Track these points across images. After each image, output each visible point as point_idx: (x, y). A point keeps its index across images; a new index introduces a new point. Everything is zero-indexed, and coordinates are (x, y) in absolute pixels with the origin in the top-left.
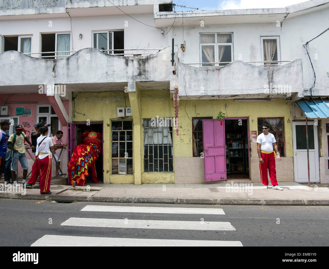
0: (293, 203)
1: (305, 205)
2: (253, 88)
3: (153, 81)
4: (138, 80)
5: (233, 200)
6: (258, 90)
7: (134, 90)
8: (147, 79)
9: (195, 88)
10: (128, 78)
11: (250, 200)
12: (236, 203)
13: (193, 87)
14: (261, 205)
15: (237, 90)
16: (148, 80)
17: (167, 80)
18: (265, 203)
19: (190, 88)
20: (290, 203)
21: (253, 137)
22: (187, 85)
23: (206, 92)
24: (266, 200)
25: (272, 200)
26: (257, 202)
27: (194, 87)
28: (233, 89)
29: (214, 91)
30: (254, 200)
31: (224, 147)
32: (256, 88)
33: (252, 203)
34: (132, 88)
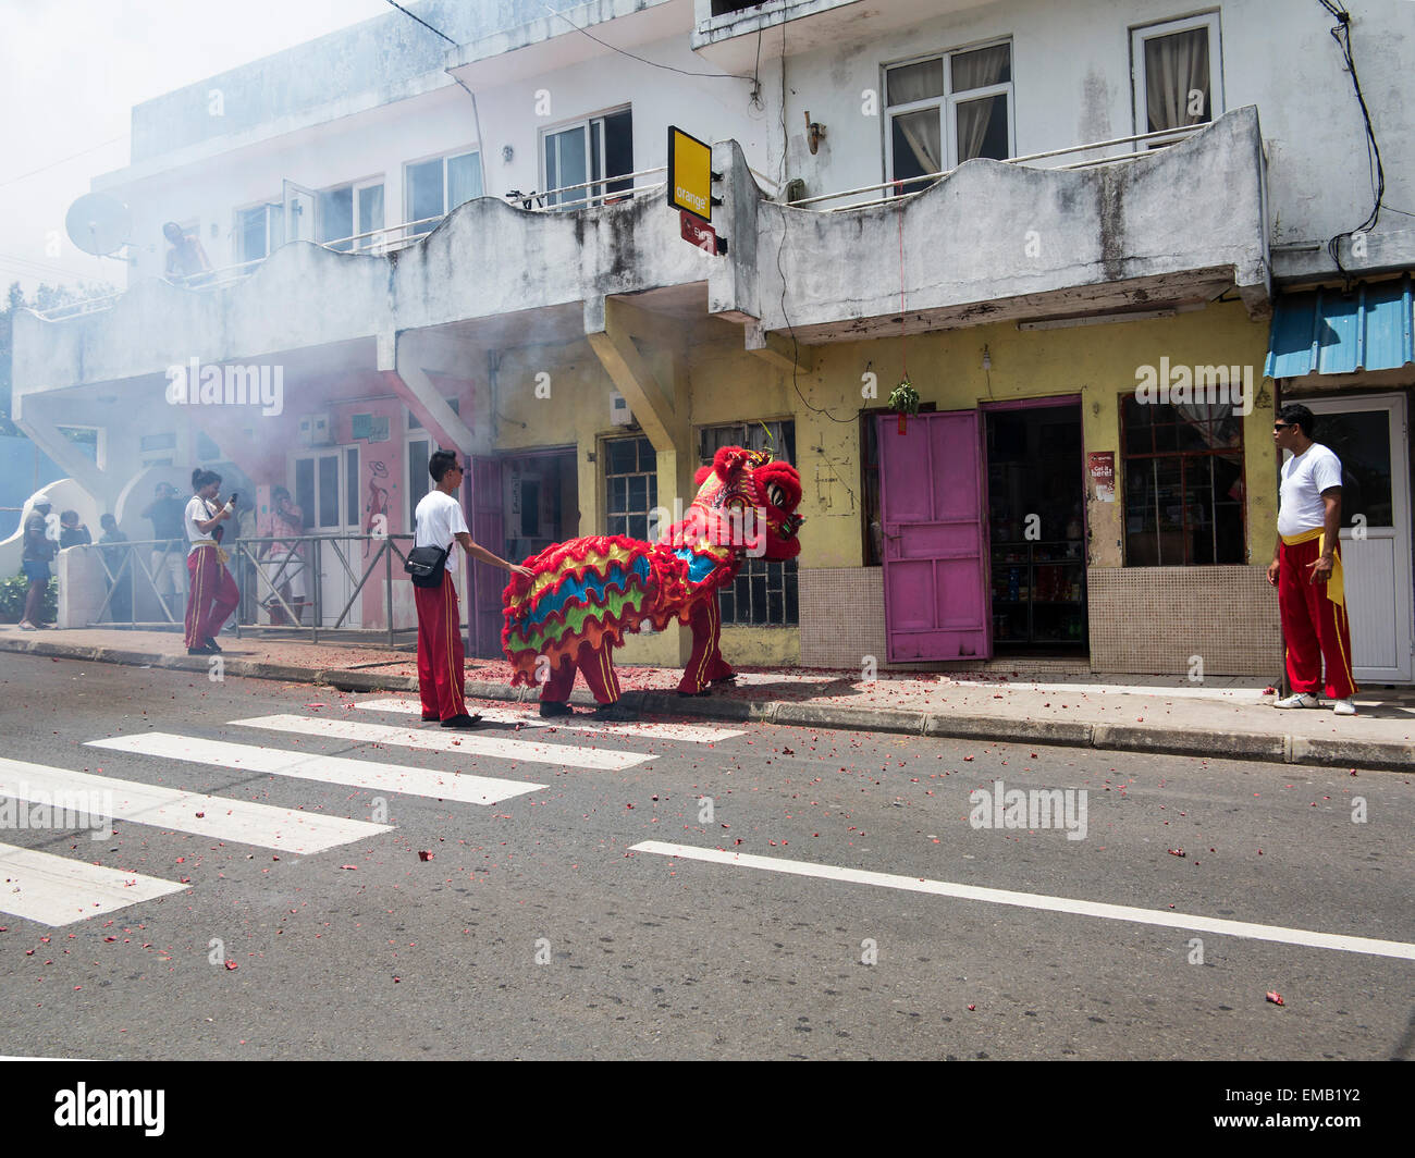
0: (1045, 734)
1: (1093, 746)
2: (1034, 268)
3: (656, 287)
4: (613, 290)
5: (822, 709)
6: (1056, 273)
7: (602, 327)
8: (640, 280)
9: (817, 295)
10: (584, 285)
11: (882, 714)
12: (828, 719)
13: (809, 292)
14: (916, 732)
15: (972, 284)
16: (643, 287)
17: (700, 278)
18: (932, 725)
19: (802, 295)
20: (1031, 733)
21: (1098, 479)
22: (792, 288)
23: (857, 305)
24: (942, 717)
25: (963, 719)
26: (904, 721)
27: (816, 291)
28: (955, 281)
29: (886, 299)
30: (896, 714)
31: (977, 523)
32: (1047, 268)
33: (885, 725)
34: (597, 319)
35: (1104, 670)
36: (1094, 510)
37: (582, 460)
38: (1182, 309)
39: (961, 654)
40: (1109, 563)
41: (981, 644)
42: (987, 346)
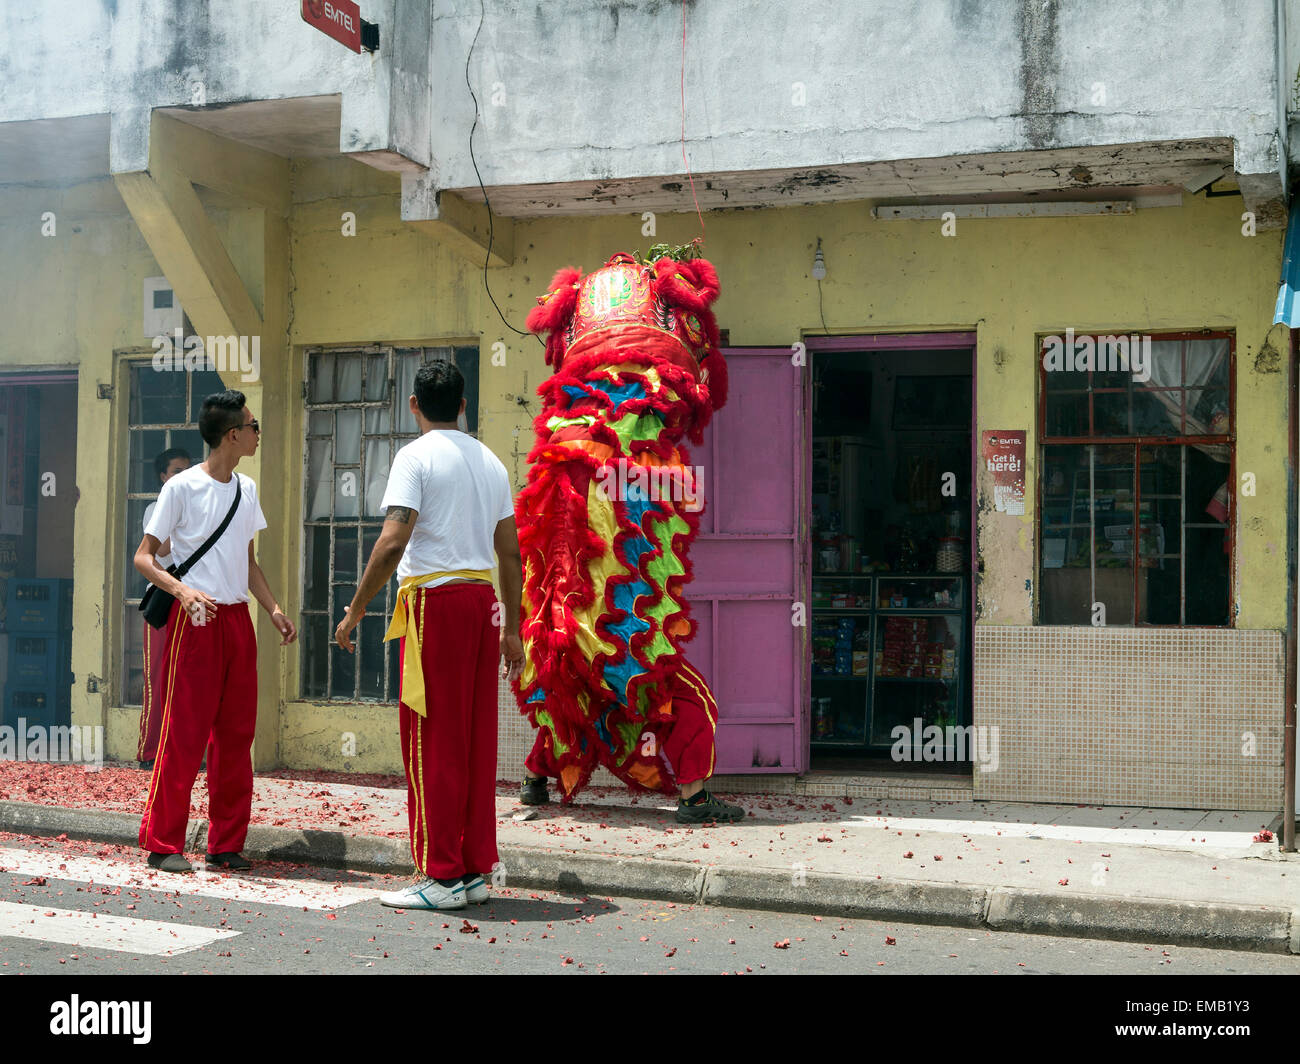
0: (906, 904)
1: (986, 925)
2: (909, 117)
3: (247, 100)
4: (165, 100)
5: (523, 854)
6: (946, 128)
7: (143, 163)
8: (217, 86)
9: (533, 134)
10: (114, 86)
11: (629, 865)
12: (534, 873)
13: (520, 126)
14: (688, 898)
15: (805, 135)
16: (222, 97)
17: (326, 88)
18: (716, 888)
19: (505, 132)
20: (883, 903)
21: (998, 475)
22: (488, 119)
23: (603, 156)
24: (732, 873)
25: (769, 877)
26: (669, 879)
27: (532, 127)
28: (775, 127)
29: (654, 151)
30: (652, 867)
31: (792, 540)
32: (931, 117)
33: (634, 885)
34: (134, 147)
35: (995, 796)
36: (989, 529)
37: (87, 395)
38: (1146, 201)
39: (756, 763)
40: (1011, 617)
41: (791, 745)
42: (820, 240)
